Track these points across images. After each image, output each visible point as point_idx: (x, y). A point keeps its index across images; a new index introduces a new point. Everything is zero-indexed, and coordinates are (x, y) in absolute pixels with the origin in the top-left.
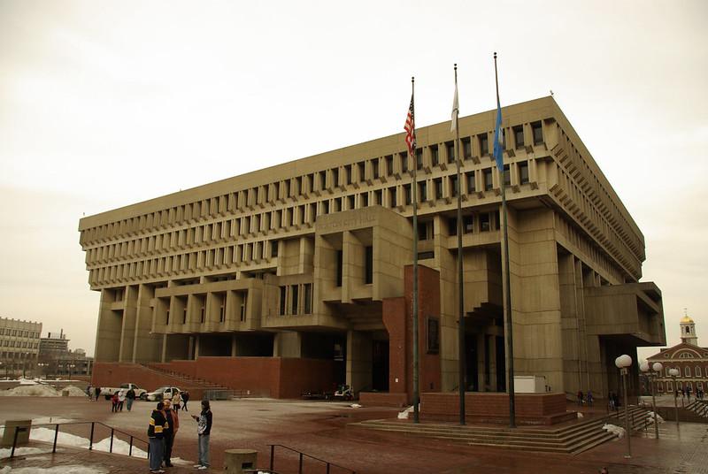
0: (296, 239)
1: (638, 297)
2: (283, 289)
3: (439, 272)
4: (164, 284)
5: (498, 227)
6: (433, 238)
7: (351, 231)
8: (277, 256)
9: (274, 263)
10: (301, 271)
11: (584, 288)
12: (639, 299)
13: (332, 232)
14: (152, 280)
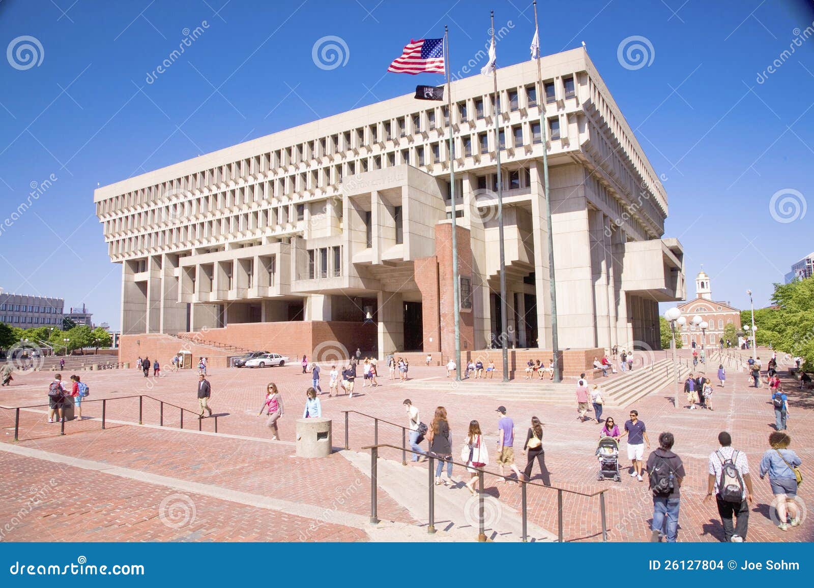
0: (323, 202)
1: (663, 252)
2: (311, 252)
3: (469, 231)
4: (187, 253)
5: (528, 184)
6: (462, 196)
7: (379, 192)
8: (302, 219)
9: (301, 227)
10: (329, 234)
11: (612, 245)
12: (665, 255)
13: (360, 193)
14: (174, 250)
